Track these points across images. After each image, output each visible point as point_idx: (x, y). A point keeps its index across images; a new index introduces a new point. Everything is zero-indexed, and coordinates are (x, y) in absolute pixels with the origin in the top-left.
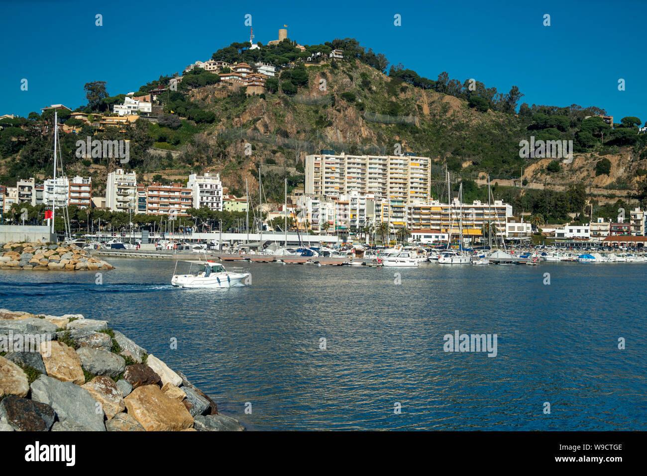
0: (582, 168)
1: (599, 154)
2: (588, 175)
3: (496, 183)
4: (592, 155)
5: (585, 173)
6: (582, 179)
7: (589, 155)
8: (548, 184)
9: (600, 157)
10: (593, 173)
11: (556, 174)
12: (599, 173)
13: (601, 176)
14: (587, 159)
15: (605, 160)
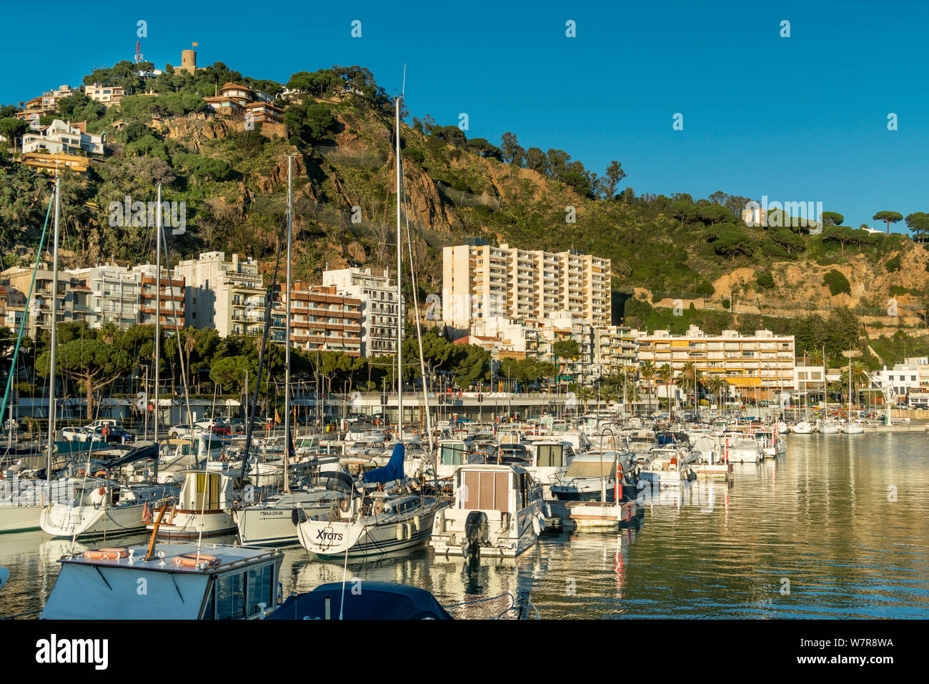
0: (802, 283)
1: (819, 263)
2: (818, 295)
3: (692, 305)
4: (808, 264)
5: (811, 292)
6: (812, 299)
7: (803, 264)
8: (765, 307)
9: (824, 267)
10: (826, 291)
11: (770, 293)
12: (835, 291)
13: (841, 295)
14: (803, 271)
15: (834, 271)
